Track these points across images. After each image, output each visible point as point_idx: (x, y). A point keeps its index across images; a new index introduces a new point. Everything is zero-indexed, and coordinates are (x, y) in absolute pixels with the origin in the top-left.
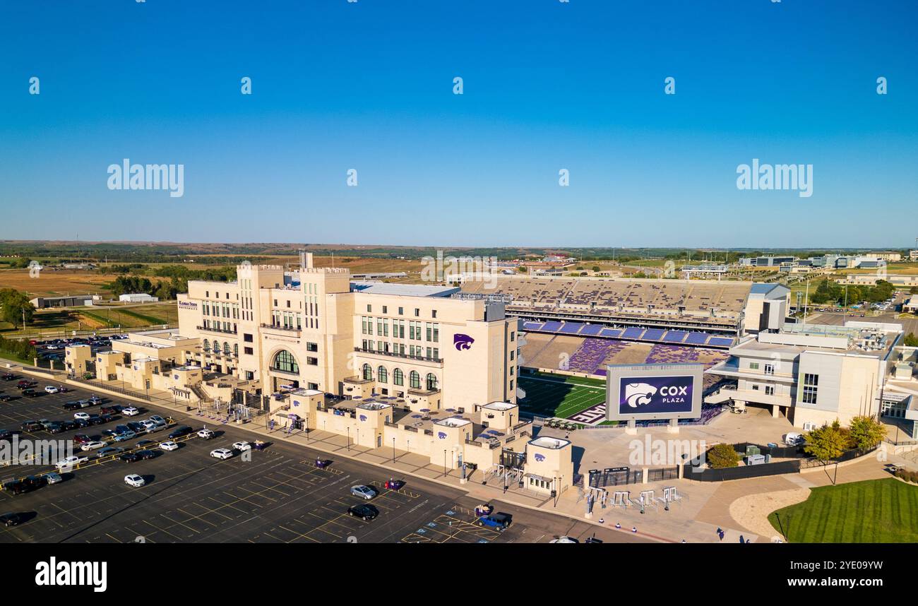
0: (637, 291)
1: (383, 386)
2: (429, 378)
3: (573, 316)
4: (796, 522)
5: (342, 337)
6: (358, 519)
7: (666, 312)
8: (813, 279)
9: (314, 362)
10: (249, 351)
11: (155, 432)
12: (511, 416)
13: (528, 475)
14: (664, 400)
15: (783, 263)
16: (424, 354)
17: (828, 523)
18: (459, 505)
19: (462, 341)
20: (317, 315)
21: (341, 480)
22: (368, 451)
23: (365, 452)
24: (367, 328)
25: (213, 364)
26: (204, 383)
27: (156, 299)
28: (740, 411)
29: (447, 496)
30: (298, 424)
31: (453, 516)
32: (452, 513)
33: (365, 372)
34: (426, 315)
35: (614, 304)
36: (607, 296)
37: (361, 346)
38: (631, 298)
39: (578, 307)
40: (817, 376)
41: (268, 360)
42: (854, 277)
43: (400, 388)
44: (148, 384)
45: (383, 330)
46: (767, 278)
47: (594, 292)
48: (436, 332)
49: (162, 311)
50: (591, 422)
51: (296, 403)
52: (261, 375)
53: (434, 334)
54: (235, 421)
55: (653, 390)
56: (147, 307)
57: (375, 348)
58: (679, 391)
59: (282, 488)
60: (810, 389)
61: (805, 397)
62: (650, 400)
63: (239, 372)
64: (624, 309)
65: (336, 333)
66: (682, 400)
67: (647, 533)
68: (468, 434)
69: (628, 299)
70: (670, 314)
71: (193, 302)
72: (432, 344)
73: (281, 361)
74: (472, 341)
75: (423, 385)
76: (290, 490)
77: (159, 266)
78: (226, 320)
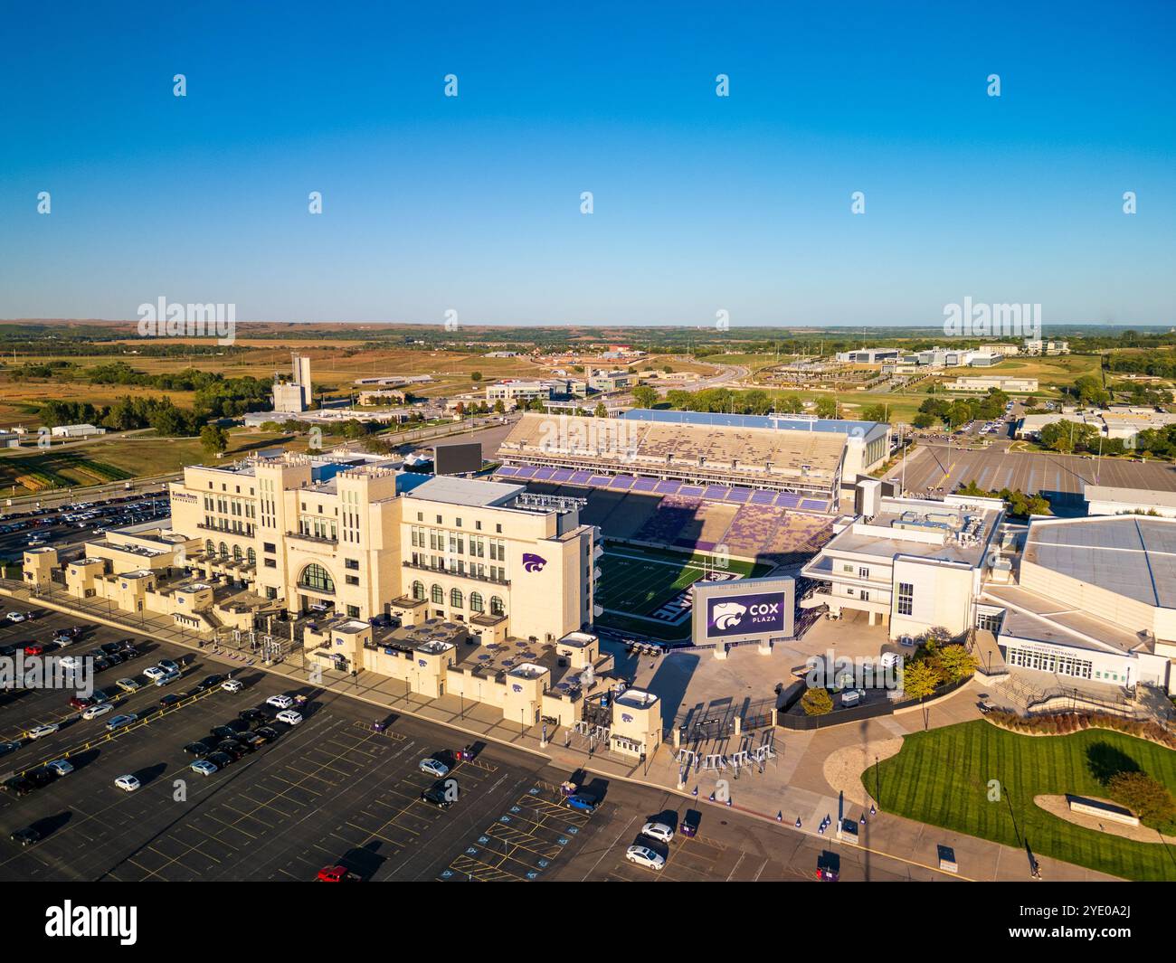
0: (719, 441)
1: (438, 607)
2: (493, 601)
3: (647, 471)
4: (887, 784)
5: (388, 552)
6: (433, 807)
7: (753, 468)
8: (920, 383)
9: (354, 581)
10: (271, 563)
11: (167, 684)
12: (590, 652)
13: (615, 737)
14: (754, 620)
15: (886, 359)
16: (487, 573)
17: (920, 783)
18: (542, 779)
19: (533, 562)
20: (358, 527)
21: (405, 749)
22: (429, 703)
23: (426, 704)
24: (417, 540)
25: (223, 575)
26: (217, 607)
27: (103, 431)
28: (835, 617)
29: (528, 767)
30: (342, 664)
31: (537, 795)
32: (536, 791)
33: (415, 591)
34: (488, 528)
35: (694, 458)
36: (685, 447)
37: (410, 560)
38: (714, 450)
39: (654, 459)
40: (911, 586)
41: (294, 575)
42: (964, 381)
43: (458, 611)
44: (140, 606)
45: (437, 543)
46: (868, 383)
47: (670, 441)
48: (501, 549)
49: (115, 453)
50: (673, 620)
51: (339, 641)
52: (287, 591)
53: (497, 553)
54: (263, 661)
55: (742, 609)
56: (93, 445)
57: (428, 563)
58: (770, 608)
59: (339, 764)
60: (906, 599)
61: (900, 607)
62: (739, 621)
63: (257, 585)
64: (706, 464)
65: (381, 547)
66: (774, 618)
67: (742, 806)
68: (545, 684)
69: (709, 452)
70: (757, 471)
71: (192, 493)
72: (497, 563)
73: (311, 577)
74: (544, 562)
75: (487, 609)
76: (348, 768)
77: (91, 363)
78: (237, 518)
